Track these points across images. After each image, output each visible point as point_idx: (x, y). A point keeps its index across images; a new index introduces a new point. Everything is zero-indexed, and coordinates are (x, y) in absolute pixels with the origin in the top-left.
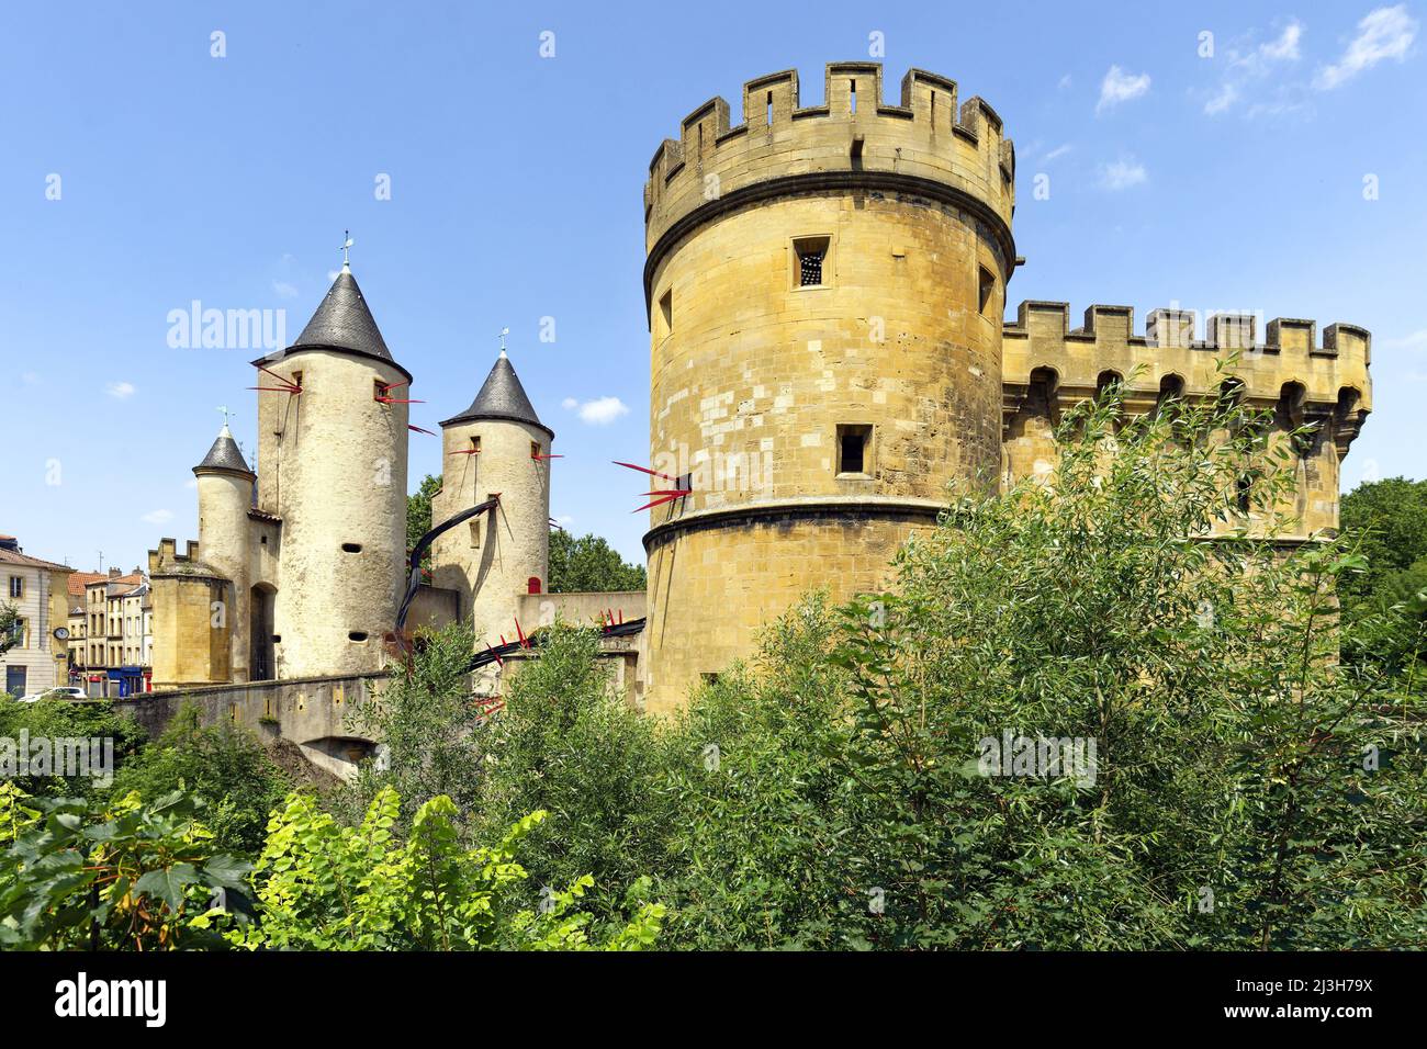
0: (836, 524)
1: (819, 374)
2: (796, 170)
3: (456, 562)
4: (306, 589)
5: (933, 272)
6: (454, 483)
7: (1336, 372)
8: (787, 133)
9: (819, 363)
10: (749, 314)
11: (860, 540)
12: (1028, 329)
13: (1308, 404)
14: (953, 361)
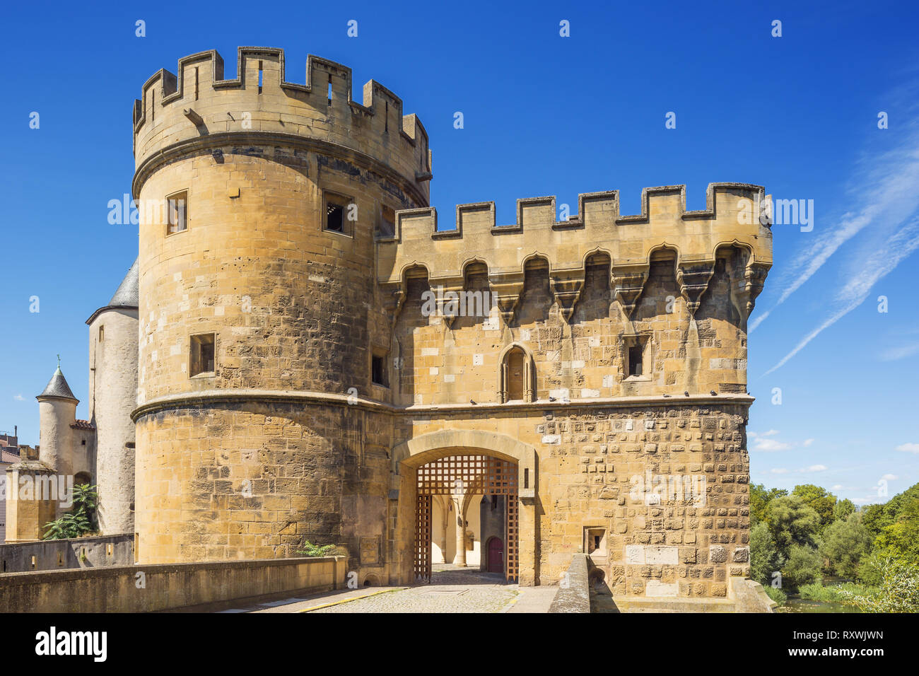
7: (713, 231)
11: (204, 426)
13: (683, 265)
14: (288, 273)
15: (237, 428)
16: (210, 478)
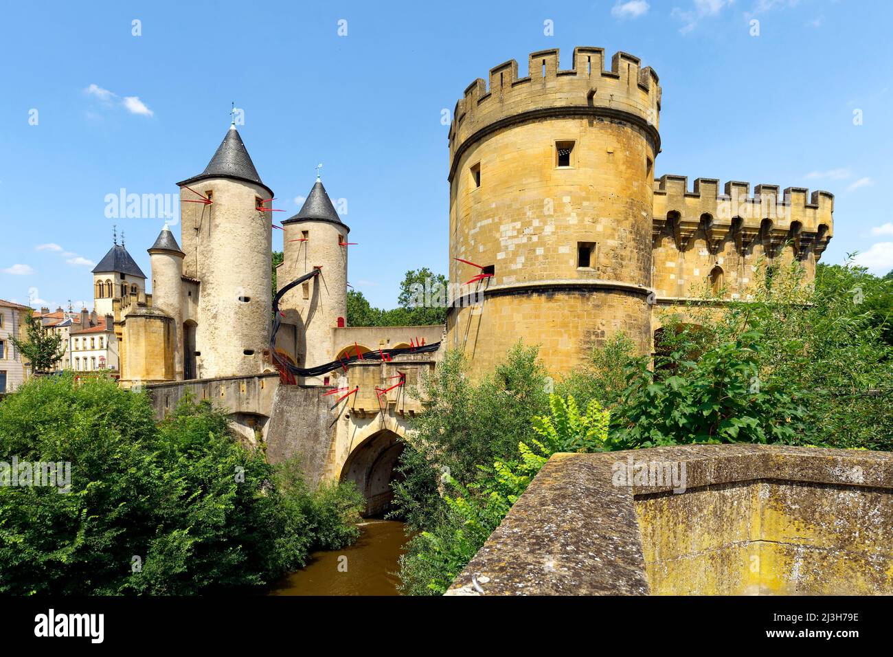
0: (577, 294)
1: (569, 215)
2: (558, 104)
3: (294, 308)
4: (217, 324)
5: (627, 161)
6: (291, 260)
7: (817, 216)
8: (553, 83)
9: (568, 209)
10: (530, 180)
11: (589, 303)
12: (667, 190)
13: (803, 233)
14: (635, 209)
15: (610, 306)
16: (593, 337)
